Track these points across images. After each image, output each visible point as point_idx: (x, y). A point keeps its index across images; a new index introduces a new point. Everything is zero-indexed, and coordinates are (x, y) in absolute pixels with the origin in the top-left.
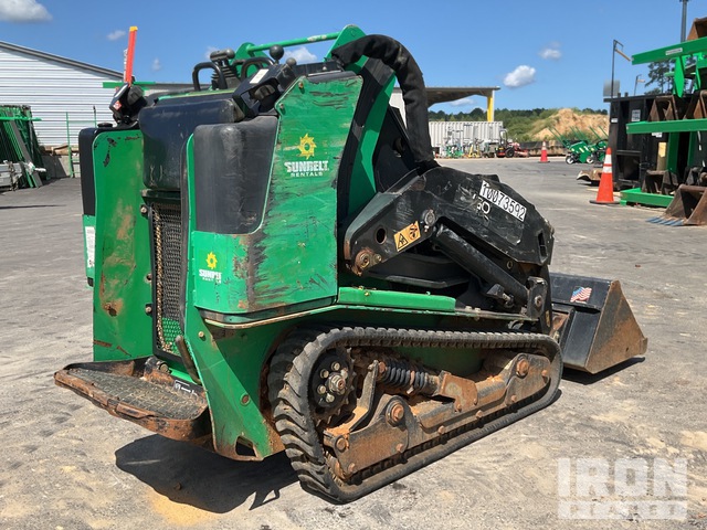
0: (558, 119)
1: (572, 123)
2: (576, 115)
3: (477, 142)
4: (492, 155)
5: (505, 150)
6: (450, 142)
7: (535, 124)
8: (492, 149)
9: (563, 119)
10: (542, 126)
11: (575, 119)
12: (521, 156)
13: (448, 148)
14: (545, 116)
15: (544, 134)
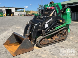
3: (23, 14)
4: (25, 15)
11: (32, 12)
12: (28, 16)
13: (20, 15)
14: (29, 11)
15: (30, 13)
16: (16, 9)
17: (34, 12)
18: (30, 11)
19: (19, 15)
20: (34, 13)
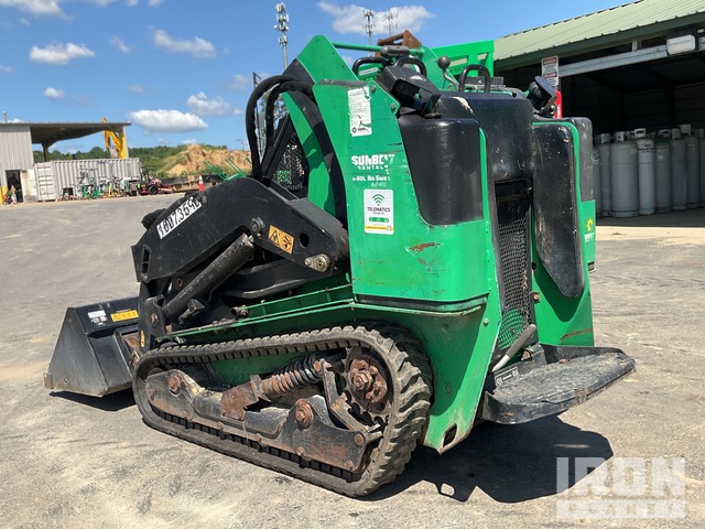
0: (188, 155)
1: (202, 158)
2: (204, 151)
3: (115, 181)
4: (134, 194)
5: (147, 187)
6: (85, 182)
7: (166, 160)
8: (134, 187)
9: (193, 155)
10: (174, 162)
11: (204, 155)
12: (166, 193)
13: (83, 189)
14: (175, 152)
15: (178, 170)
16: (45, 135)
17: (218, 159)
18: (181, 148)
19: (70, 191)
20: (218, 169)
